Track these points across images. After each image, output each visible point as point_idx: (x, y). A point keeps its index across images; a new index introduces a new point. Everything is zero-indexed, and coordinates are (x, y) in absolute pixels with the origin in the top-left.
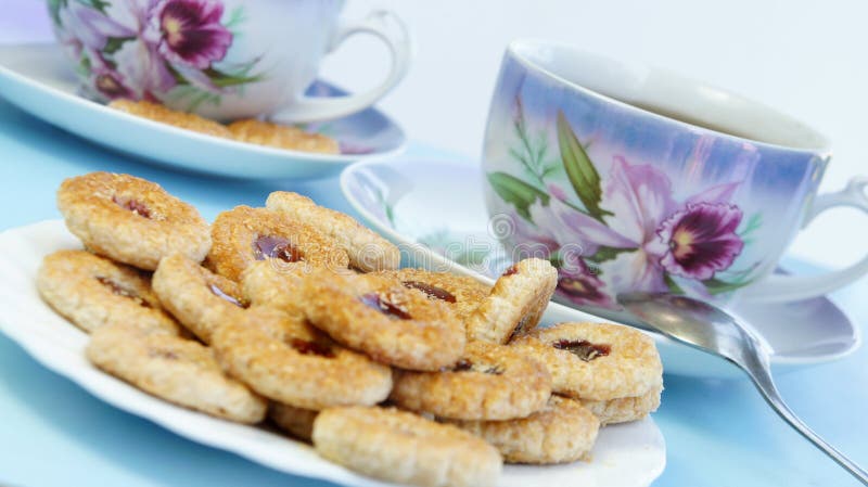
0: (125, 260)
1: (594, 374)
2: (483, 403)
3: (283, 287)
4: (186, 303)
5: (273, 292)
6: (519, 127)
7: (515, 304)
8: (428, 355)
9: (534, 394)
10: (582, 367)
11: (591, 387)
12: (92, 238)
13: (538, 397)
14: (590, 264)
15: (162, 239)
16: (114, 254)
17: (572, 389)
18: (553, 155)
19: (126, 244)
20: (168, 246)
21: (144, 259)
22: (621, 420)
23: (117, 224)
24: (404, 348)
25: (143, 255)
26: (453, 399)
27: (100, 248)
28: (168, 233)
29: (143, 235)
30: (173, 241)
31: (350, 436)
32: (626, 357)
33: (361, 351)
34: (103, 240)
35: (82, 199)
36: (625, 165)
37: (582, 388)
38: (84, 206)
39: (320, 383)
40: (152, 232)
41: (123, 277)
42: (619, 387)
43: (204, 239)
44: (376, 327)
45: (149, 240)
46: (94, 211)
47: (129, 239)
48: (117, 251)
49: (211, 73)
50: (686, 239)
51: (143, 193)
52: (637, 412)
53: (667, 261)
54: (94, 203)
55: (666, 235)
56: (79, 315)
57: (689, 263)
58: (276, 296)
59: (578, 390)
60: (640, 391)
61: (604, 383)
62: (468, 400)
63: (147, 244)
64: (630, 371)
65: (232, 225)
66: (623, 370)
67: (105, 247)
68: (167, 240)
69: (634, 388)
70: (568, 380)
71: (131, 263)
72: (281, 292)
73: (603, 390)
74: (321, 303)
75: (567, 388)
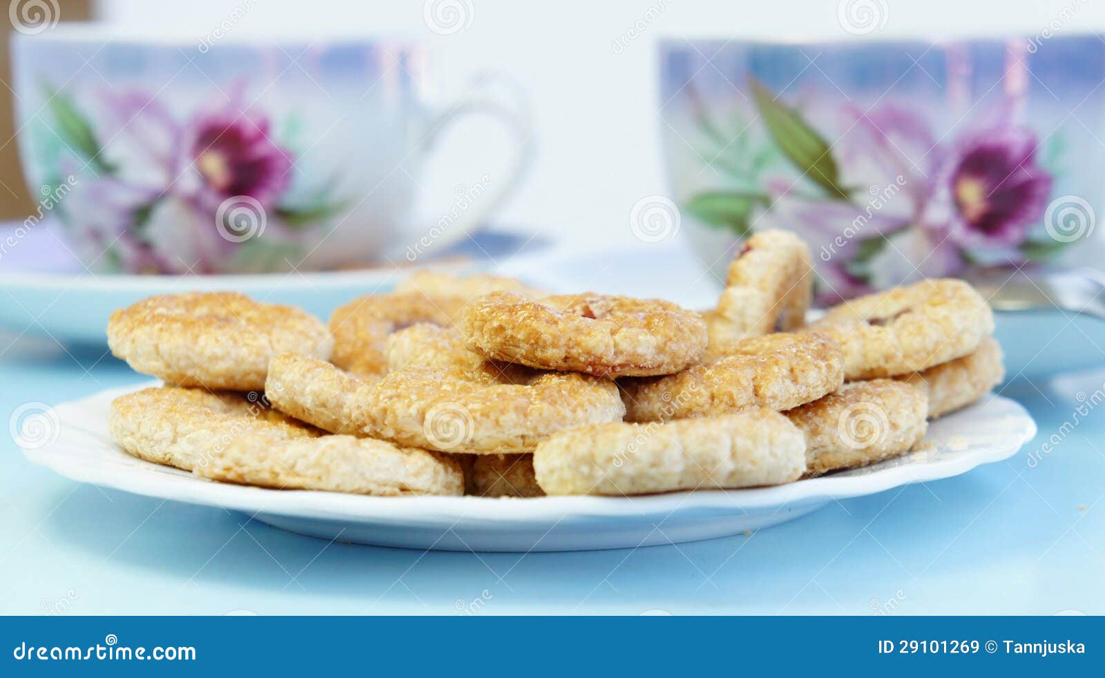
0: (221, 382)
1: (898, 336)
2: (756, 392)
3: (440, 344)
4: (316, 395)
5: (430, 354)
6: (704, 123)
7: (763, 289)
8: (660, 350)
9: (823, 364)
10: (879, 332)
11: (900, 355)
12: (169, 366)
13: (829, 367)
14: (856, 270)
15: (263, 340)
16: (203, 378)
17: (874, 366)
18: (759, 137)
19: (214, 358)
20: (273, 348)
21: (247, 374)
22: (957, 402)
23: (197, 337)
24: (625, 346)
25: (246, 367)
26: (713, 397)
27: (183, 376)
28: (269, 333)
29: (235, 342)
30: (278, 341)
31: (582, 449)
32: (934, 305)
33: (569, 369)
34: (183, 363)
35: (143, 322)
36: (857, 115)
37: (888, 358)
38: (147, 329)
39: (523, 412)
40: (247, 335)
41: (225, 406)
42: (937, 343)
43: (321, 334)
44: (578, 330)
45: (246, 345)
46: (161, 330)
47: (219, 351)
48: (207, 372)
49: (282, 215)
50: (973, 193)
51: (223, 305)
52: (974, 385)
53: (958, 232)
54: (158, 321)
55: (943, 194)
56: (178, 453)
57: (989, 224)
58: (435, 356)
59: (882, 363)
60: (968, 344)
61: (916, 342)
62: (734, 391)
63: (244, 351)
64: (946, 318)
65: (355, 321)
66: (936, 321)
67: (190, 373)
68: (270, 342)
69: (959, 339)
70: (865, 356)
71: (231, 385)
72: (438, 350)
73: (917, 353)
74: (495, 324)
75: (868, 367)
